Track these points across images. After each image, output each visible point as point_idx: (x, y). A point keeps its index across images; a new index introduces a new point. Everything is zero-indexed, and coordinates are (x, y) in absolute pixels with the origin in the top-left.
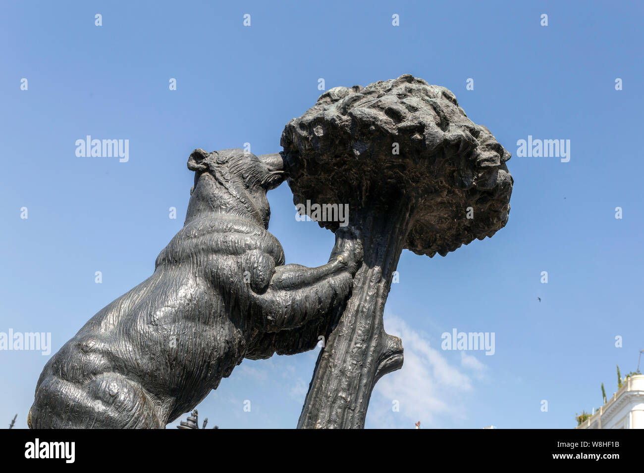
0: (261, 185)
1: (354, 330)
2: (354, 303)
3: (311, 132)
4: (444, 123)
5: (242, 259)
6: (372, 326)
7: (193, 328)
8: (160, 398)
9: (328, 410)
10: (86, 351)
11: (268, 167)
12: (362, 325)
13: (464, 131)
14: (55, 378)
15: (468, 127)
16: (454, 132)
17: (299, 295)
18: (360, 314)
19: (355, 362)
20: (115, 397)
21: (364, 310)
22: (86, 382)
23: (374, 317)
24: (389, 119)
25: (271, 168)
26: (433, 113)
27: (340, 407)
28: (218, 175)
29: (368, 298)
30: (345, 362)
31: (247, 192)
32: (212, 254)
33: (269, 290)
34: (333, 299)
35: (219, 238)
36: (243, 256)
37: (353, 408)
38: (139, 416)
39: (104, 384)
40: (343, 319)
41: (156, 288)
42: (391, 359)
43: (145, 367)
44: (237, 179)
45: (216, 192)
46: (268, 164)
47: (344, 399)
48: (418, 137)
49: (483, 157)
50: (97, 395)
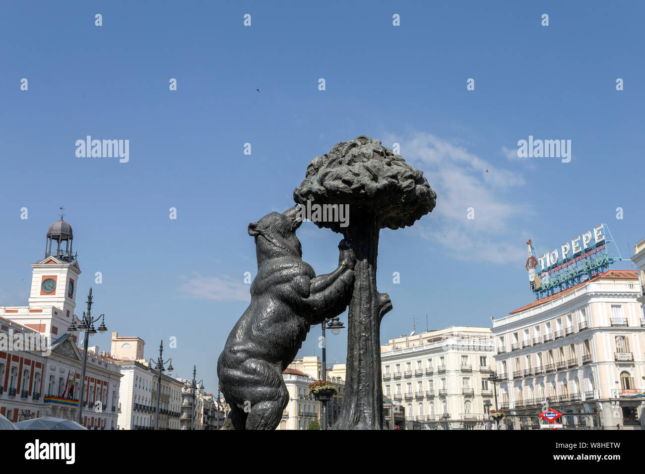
0: (291, 232)
1: (361, 299)
2: (358, 284)
4: (375, 178)
5: (292, 283)
6: (370, 294)
7: (279, 326)
8: (276, 364)
9: (358, 344)
10: (235, 352)
12: (365, 295)
13: (387, 180)
14: (225, 369)
15: (388, 176)
16: (383, 182)
17: (327, 292)
18: (362, 289)
19: (365, 316)
20: (255, 370)
21: (364, 286)
22: (240, 367)
23: (370, 288)
24: (346, 185)
25: (293, 218)
26: (368, 173)
27: (363, 341)
28: (266, 236)
29: (364, 279)
30: (360, 317)
31: (284, 240)
33: (311, 295)
34: (345, 287)
35: (277, 274)
36: (293, 281)
38: (269, 375)
39: (248, 365)
40: (354, 295)
41: (256, 310)
42: (385, 307)
43: (264, 352)
44: (277, 235)
45: (268, 247)
47: (365, 336)
48: (363, 191)
49: (404, 186)
50: (247, 371)
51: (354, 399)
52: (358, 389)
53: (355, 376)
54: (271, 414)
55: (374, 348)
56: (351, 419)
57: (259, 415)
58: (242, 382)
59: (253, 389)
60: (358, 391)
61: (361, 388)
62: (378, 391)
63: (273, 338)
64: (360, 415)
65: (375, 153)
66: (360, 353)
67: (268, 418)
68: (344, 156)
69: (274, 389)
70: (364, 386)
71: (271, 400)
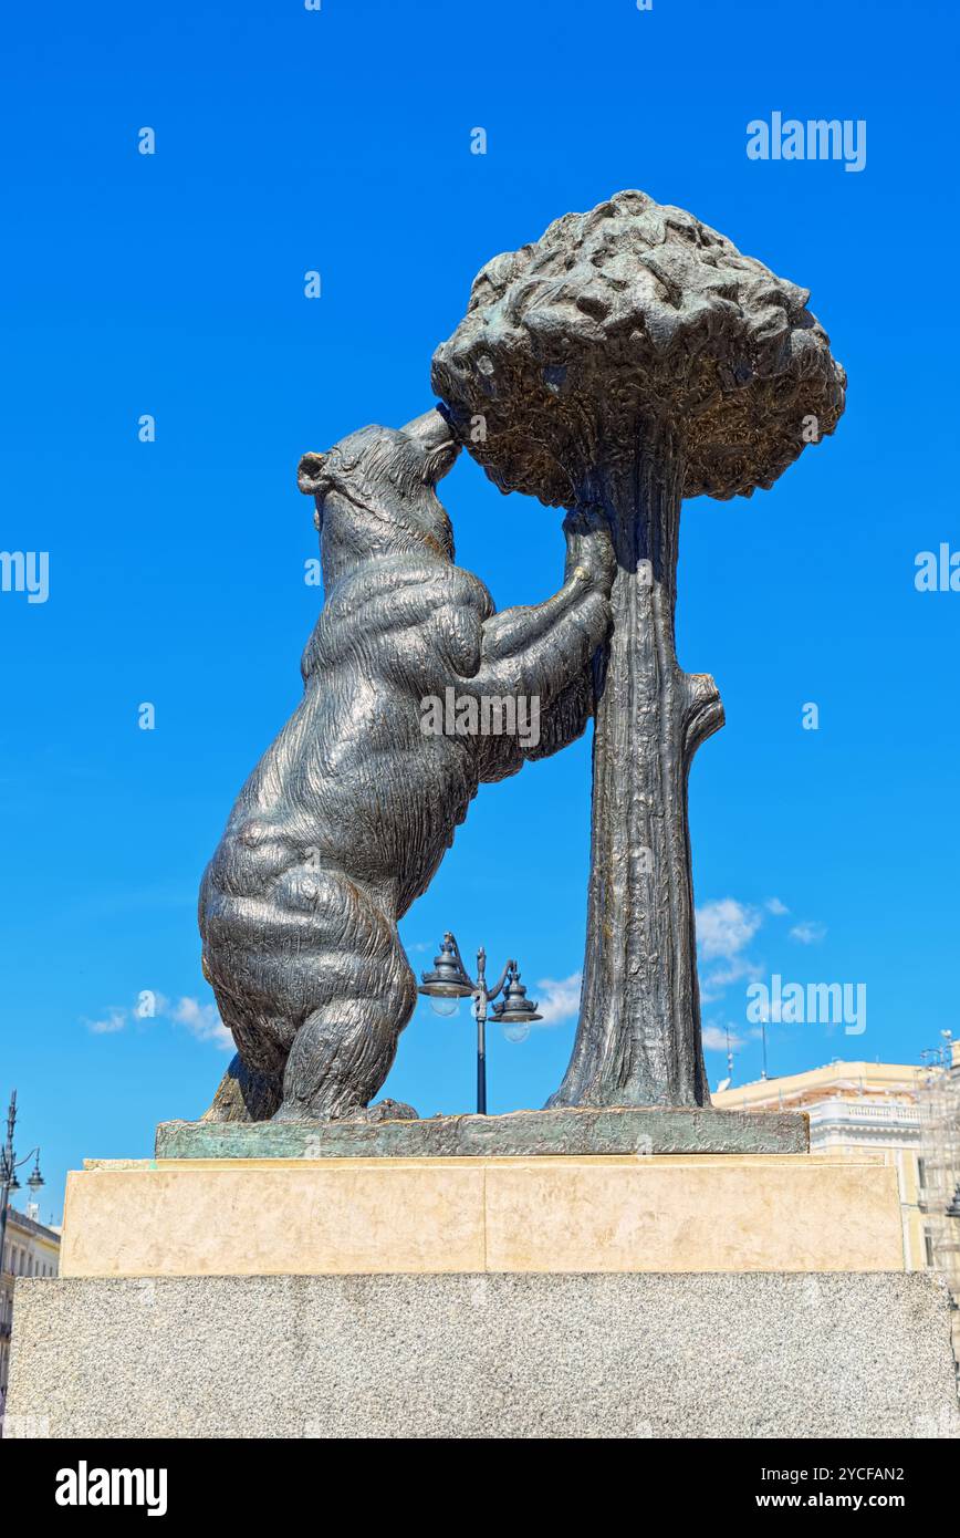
0: (423, 482)
1: (630, 686)
2: (621, 640)
3: (475, 369)
4: (673, 295)
5: (428, 628)
6: (658, 670)
7: (390, 762)
8: (375, 884)
9: (624, 828)
10: (253, 845)
11: (425, 443)
12: (642, 675)
13: (708, 298)
14: (224, 899)
15: (713, 288)
16: (696, 305)
17: (530, 657)
18: (634, 657)
19: (645, 739)
20: (315, 899)
21: (639, 647)
22: (270, 890)
24: (587, 317)
25: (431, 443)
26: (651, 280)
27: (640, 818)
28: (351, 492)
29: (640, 626)
30: (630, 743)
31: (404, 504)
32: (383, 635)
33: (482, 666)
34: (585, 647)
35: (382, 603)
36: (430, 623)
37: (661, 814)
38: (355, 918)
39: (294, 886)
40: (609, 674)
41: (317, 716)
42: (703, 715)
43: (341, 844)
44: (381, 489)
45: (358, 523)
46: (423, 438)
47: (645, 803)
48: (637, 334)
49: (756, 324)
50: (290, 904)
51: (614, 1004)
52: (626, 972)
53: (616, 931)
54: (362, 1039)
55: (672, 842)
56: (605, 1066)
57: (327, 1043)
58: (276, 939)
59: (310, 960)
60: (628, 977)
61: (634, 967)
62: (685, 978)
63: (368, 800)
64: (633, 1055)
65: (669, 229)
66: (630, 857)
67: (354, 1053)
68: (581, 243)
69: (371, 961)
70: (644, 961)
71: (363, 997)
